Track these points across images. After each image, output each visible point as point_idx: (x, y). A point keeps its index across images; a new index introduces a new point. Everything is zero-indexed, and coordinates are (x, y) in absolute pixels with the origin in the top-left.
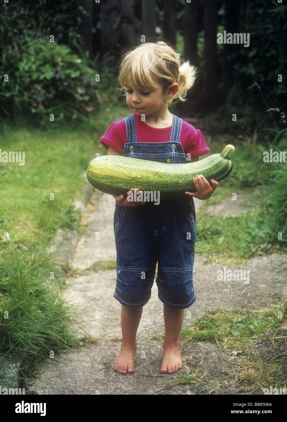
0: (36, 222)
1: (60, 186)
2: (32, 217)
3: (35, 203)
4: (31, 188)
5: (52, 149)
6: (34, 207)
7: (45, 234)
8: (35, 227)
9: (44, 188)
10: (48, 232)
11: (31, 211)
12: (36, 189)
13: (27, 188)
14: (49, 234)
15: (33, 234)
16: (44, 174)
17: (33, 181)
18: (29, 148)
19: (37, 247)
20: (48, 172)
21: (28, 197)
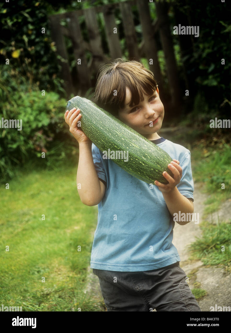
0: (68, 266)
1: (78, 222)
2: (63, 261)
3: (62, 246)
4: (54, 230)
5: (62, 186)
6: (63, 251)
7: (79, 276)
8: (68, 271)
9: (65, 228)
10: (81, 273)
11: (61, 256)
12: (59, 231)
13: (51, 231)
14: (82, 275)
15: (68, 279)
16: (62, 213)
17: (55, 223)
18: (42, 189)
19: (76, 291)
20: (65, 211)
21: (55, 241)
